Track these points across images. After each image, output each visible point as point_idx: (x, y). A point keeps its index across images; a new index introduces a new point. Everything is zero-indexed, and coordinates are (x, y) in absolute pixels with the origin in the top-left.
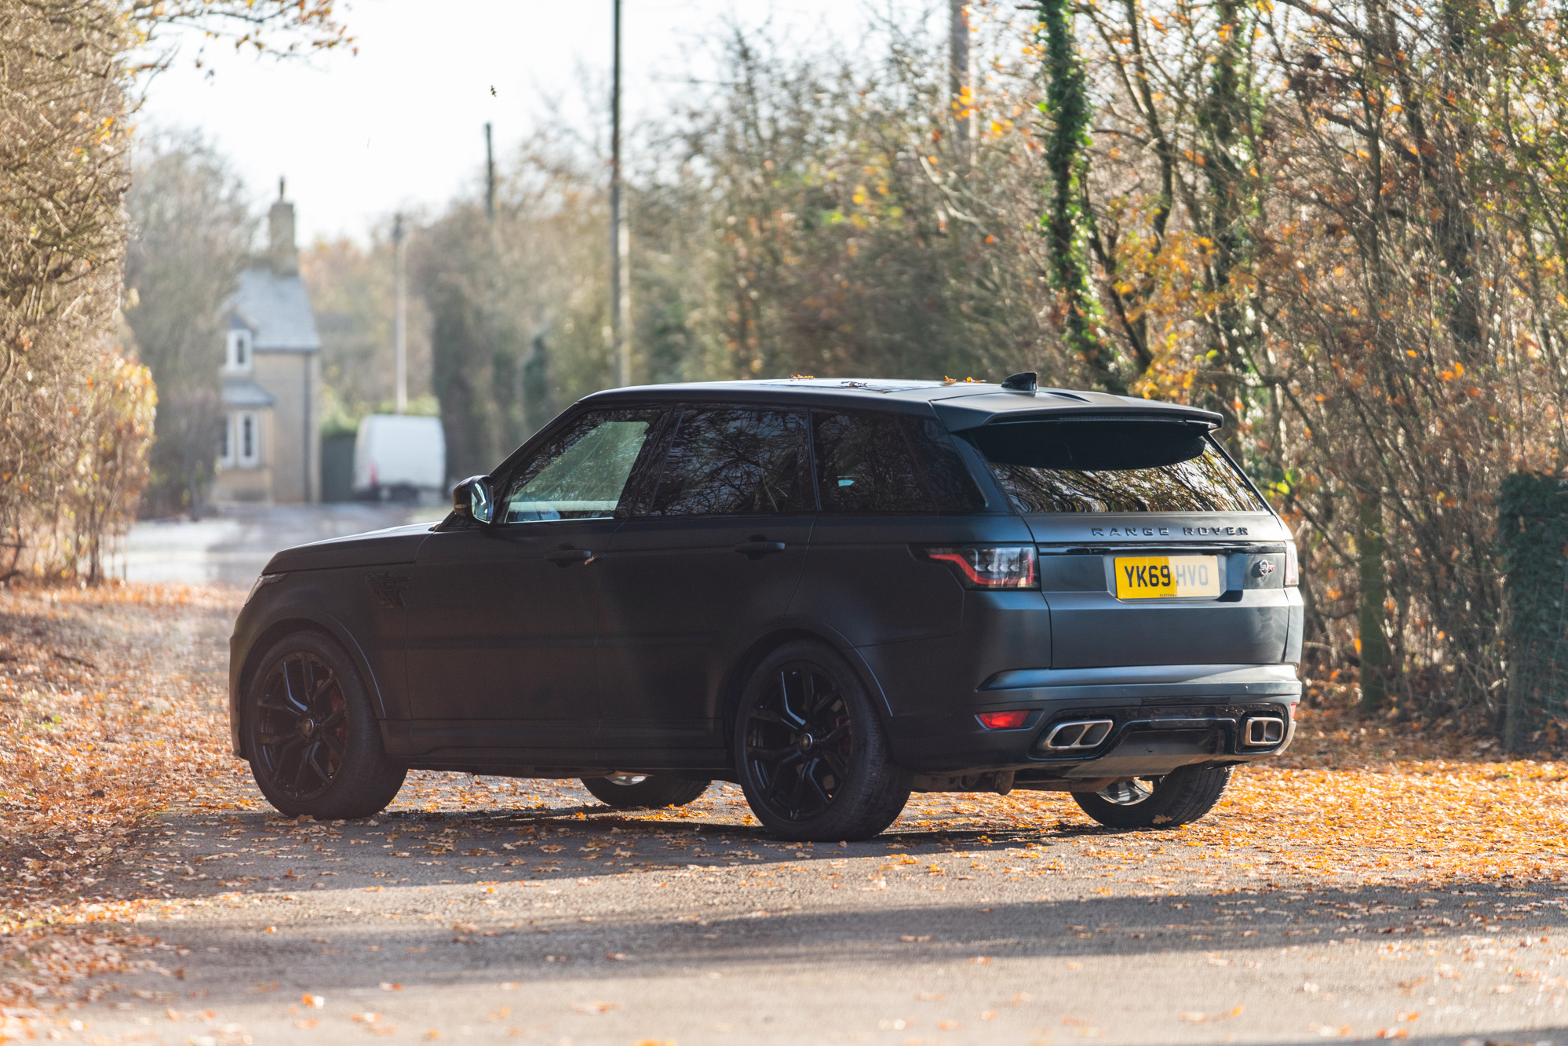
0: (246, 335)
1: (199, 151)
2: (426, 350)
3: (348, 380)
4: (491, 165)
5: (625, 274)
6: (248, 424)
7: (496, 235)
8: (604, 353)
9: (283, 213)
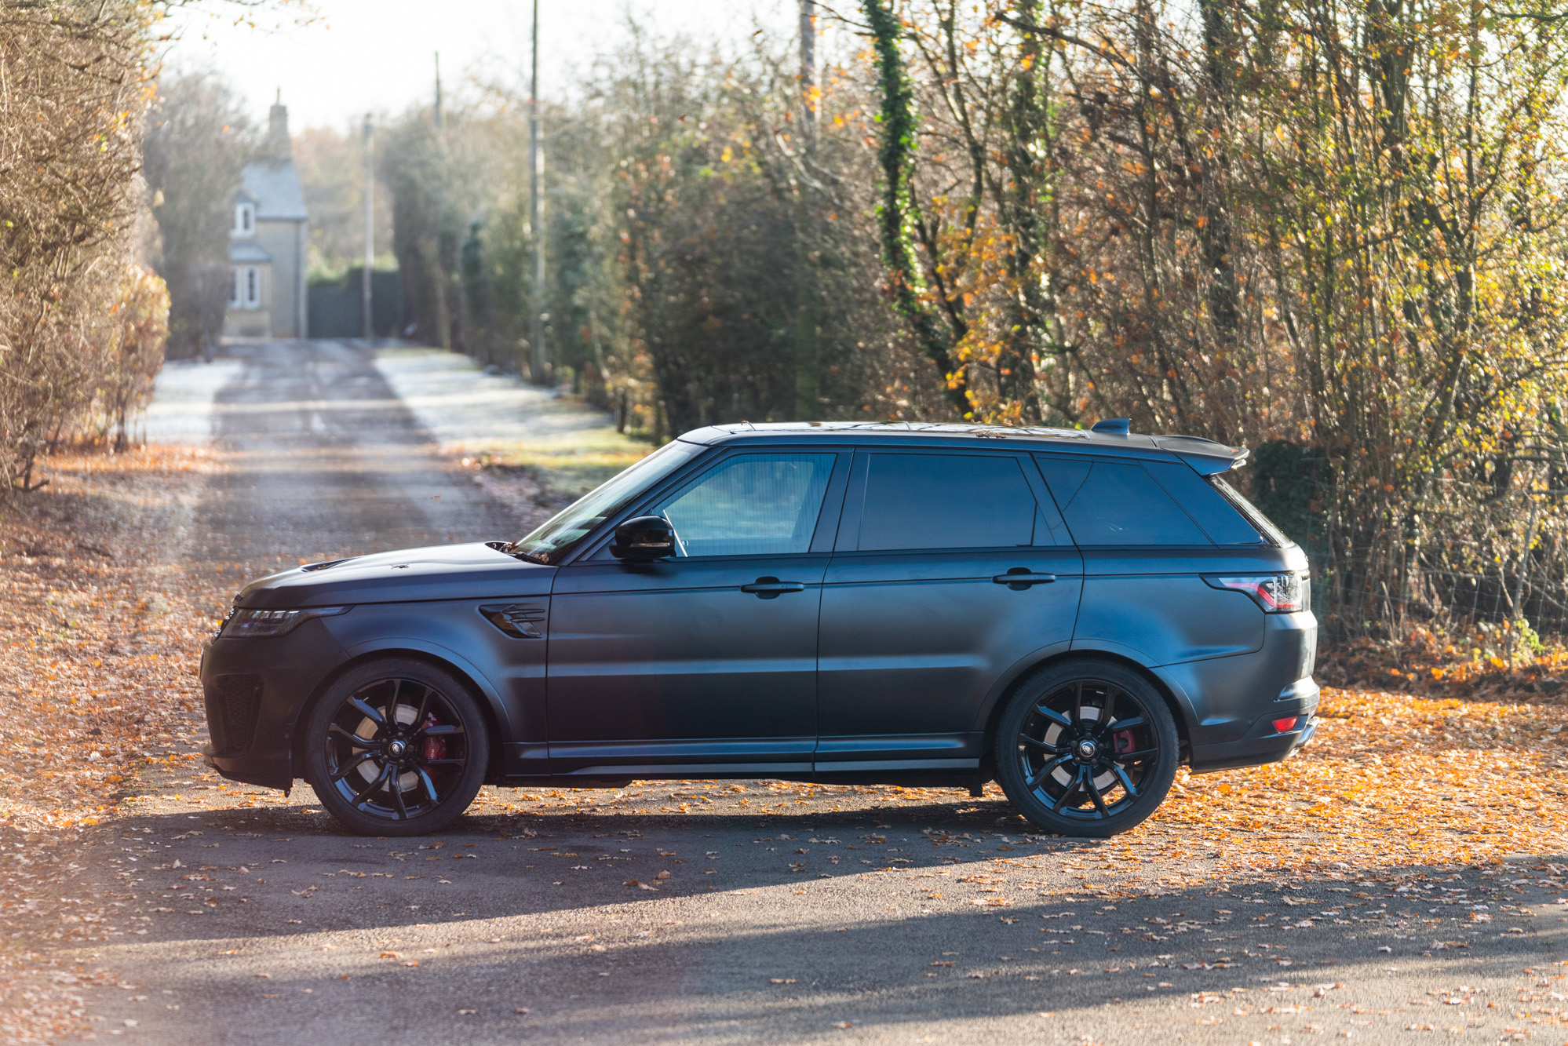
0: (251, 207)
1: (212, 73)
2: (389, 218)
3: (329, 239)
4: (438, 83)
5: (541, 190)
6: (251, 275)
7: (442, 139)
8: (525, 243)
9: (279, 113)
